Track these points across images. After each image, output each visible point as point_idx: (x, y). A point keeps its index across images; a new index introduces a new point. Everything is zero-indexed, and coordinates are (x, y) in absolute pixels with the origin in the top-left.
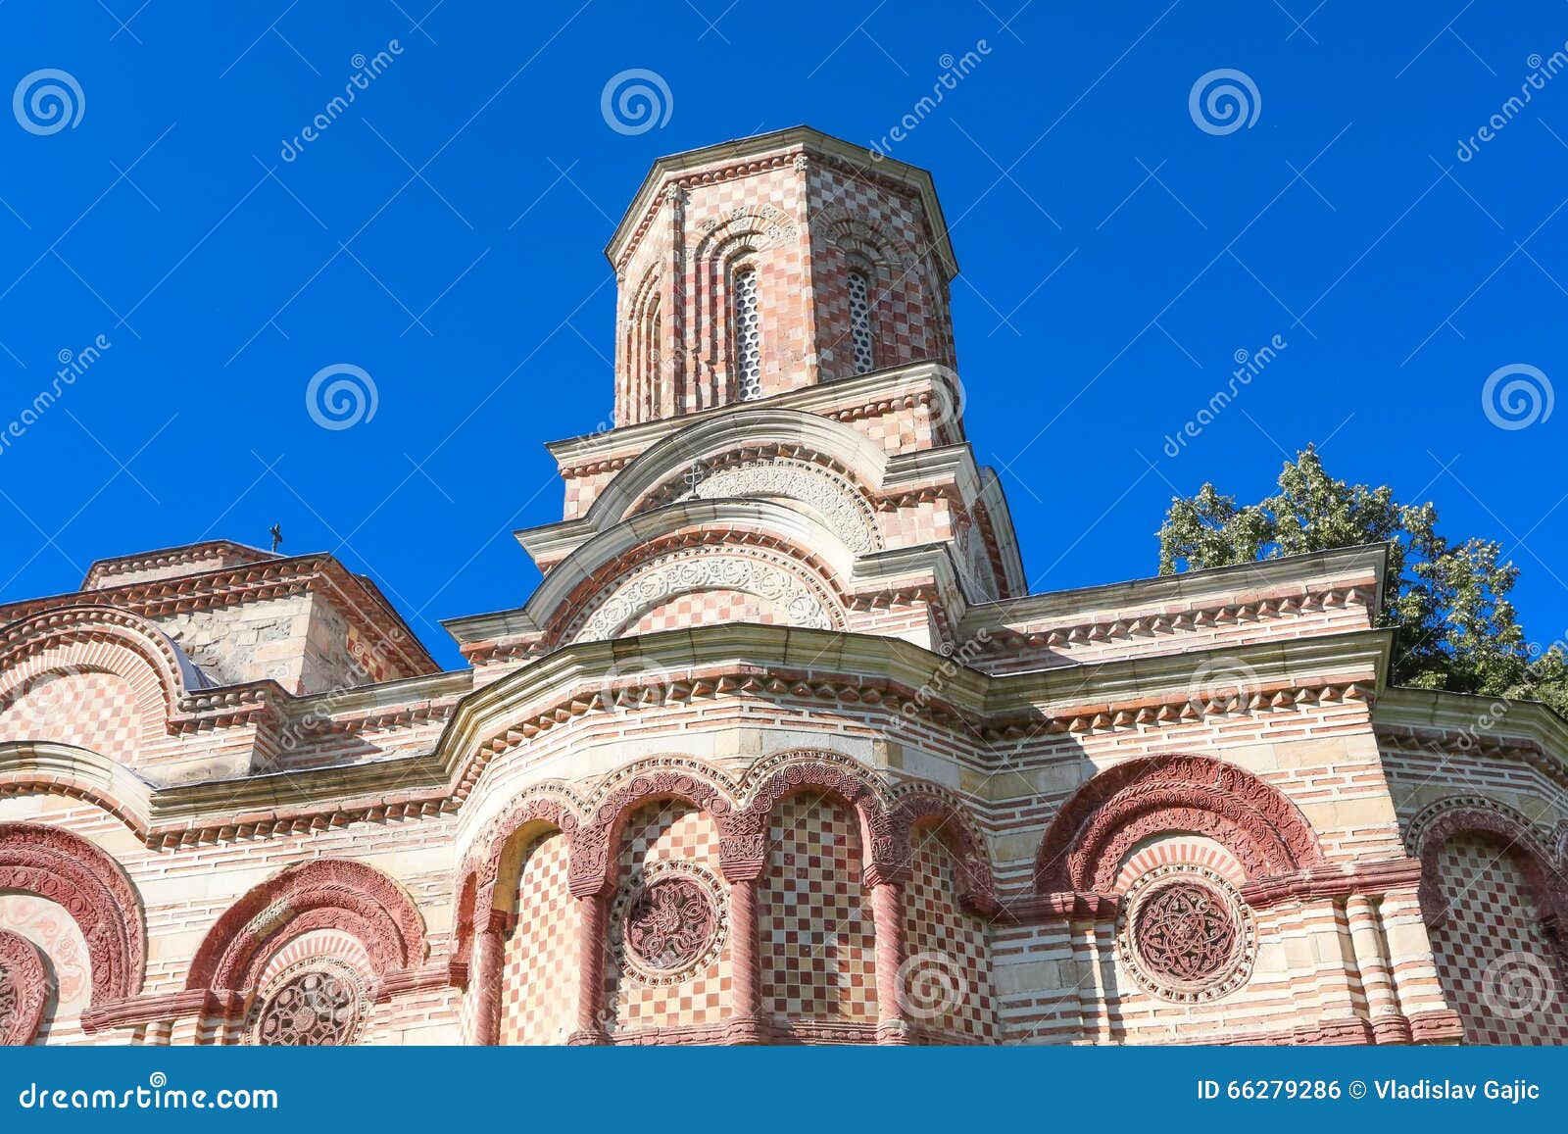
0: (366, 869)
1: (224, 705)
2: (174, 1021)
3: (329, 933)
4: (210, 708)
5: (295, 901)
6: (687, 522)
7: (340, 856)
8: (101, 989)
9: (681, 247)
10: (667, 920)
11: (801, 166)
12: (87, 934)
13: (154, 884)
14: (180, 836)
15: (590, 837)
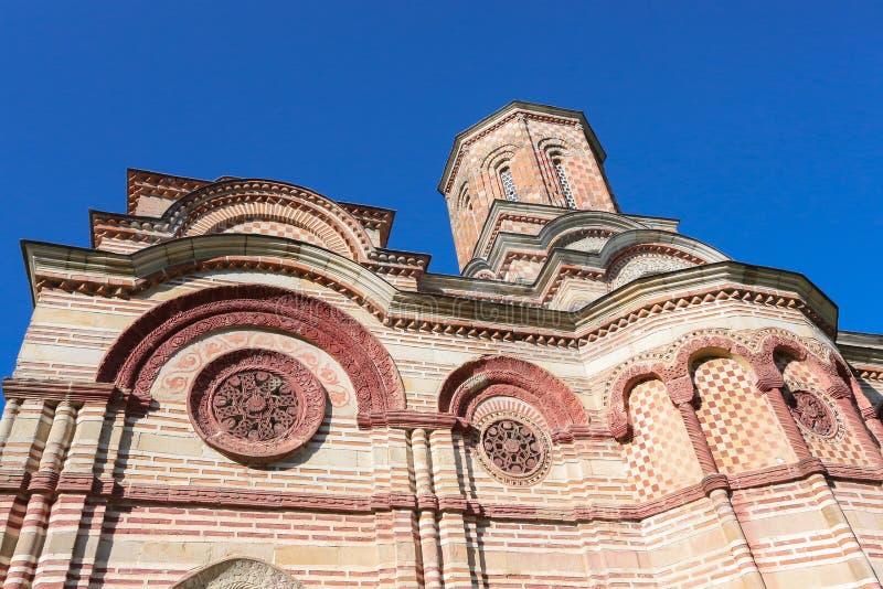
0: (535, 367)
1: (396, 262)
2: (432, 431)
3: (511, 400)
4: (388, 261)
5: (490, 376)
6: (658, 241)
7: (519, 357)
8: (365, 403)
9: (531, 140)
10: (808, 411)
11: (578, 129)
12: (346, 367)
13: (395, 346)
14: (407, 323)
15: (763, 358)
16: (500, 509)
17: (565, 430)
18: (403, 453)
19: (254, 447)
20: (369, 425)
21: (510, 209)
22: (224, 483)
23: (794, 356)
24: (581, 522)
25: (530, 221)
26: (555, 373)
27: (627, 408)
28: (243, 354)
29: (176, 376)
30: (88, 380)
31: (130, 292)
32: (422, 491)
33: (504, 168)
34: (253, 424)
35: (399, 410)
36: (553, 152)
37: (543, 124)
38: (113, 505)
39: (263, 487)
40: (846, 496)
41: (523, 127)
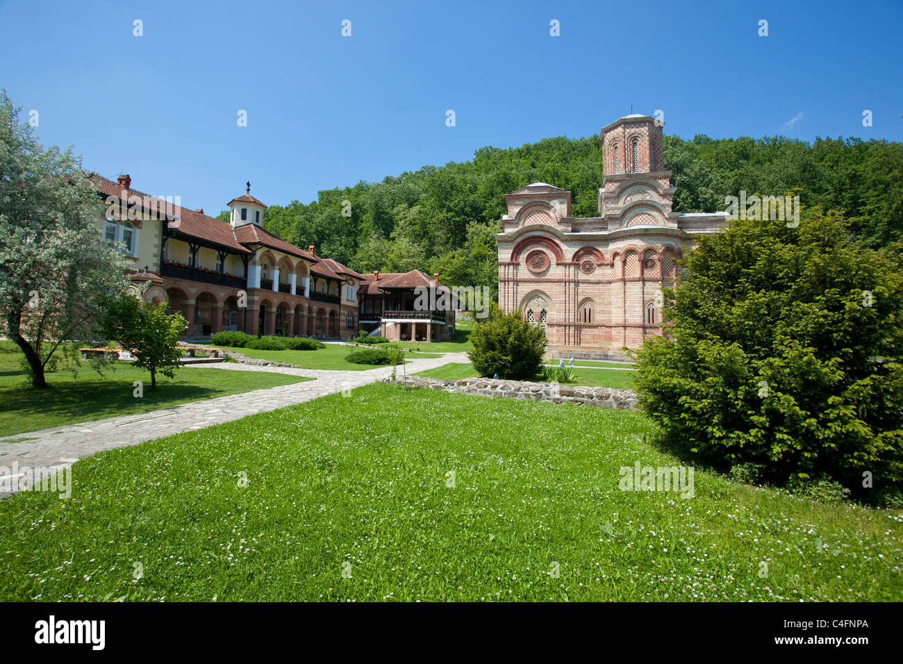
0: (596, 248)
2: (570, 266)
7: (592, 246)
8: (557, 260)
9: (624, 137)
10: (649, 264)
11: (647, 124)
12: (554, 252)
13: (564, 247)
14: (567, 240)
15: (641, 253)
16: (583, 280)
17: (599, 263)
18: (564, 271)
19: (538, 270)
20: (558, 264)
21: (609, 178)
22: (533, 277)
23: (653, 250)
24: (599, 283)
25: (616, 181)
26: (600, 249)
27: (614, 259)
28: (534, 251)
29: (523, 257)
30: (509, 261)
31: (512, 241)
32: (567, 278)
33: (616, 147)
34: (537, 265)
35: (564, 261)
36: (634, 139)
37: (632, 126)
38: (517, 282)
39: (540, 277)
40: (647, 283)
41: (623, 131)
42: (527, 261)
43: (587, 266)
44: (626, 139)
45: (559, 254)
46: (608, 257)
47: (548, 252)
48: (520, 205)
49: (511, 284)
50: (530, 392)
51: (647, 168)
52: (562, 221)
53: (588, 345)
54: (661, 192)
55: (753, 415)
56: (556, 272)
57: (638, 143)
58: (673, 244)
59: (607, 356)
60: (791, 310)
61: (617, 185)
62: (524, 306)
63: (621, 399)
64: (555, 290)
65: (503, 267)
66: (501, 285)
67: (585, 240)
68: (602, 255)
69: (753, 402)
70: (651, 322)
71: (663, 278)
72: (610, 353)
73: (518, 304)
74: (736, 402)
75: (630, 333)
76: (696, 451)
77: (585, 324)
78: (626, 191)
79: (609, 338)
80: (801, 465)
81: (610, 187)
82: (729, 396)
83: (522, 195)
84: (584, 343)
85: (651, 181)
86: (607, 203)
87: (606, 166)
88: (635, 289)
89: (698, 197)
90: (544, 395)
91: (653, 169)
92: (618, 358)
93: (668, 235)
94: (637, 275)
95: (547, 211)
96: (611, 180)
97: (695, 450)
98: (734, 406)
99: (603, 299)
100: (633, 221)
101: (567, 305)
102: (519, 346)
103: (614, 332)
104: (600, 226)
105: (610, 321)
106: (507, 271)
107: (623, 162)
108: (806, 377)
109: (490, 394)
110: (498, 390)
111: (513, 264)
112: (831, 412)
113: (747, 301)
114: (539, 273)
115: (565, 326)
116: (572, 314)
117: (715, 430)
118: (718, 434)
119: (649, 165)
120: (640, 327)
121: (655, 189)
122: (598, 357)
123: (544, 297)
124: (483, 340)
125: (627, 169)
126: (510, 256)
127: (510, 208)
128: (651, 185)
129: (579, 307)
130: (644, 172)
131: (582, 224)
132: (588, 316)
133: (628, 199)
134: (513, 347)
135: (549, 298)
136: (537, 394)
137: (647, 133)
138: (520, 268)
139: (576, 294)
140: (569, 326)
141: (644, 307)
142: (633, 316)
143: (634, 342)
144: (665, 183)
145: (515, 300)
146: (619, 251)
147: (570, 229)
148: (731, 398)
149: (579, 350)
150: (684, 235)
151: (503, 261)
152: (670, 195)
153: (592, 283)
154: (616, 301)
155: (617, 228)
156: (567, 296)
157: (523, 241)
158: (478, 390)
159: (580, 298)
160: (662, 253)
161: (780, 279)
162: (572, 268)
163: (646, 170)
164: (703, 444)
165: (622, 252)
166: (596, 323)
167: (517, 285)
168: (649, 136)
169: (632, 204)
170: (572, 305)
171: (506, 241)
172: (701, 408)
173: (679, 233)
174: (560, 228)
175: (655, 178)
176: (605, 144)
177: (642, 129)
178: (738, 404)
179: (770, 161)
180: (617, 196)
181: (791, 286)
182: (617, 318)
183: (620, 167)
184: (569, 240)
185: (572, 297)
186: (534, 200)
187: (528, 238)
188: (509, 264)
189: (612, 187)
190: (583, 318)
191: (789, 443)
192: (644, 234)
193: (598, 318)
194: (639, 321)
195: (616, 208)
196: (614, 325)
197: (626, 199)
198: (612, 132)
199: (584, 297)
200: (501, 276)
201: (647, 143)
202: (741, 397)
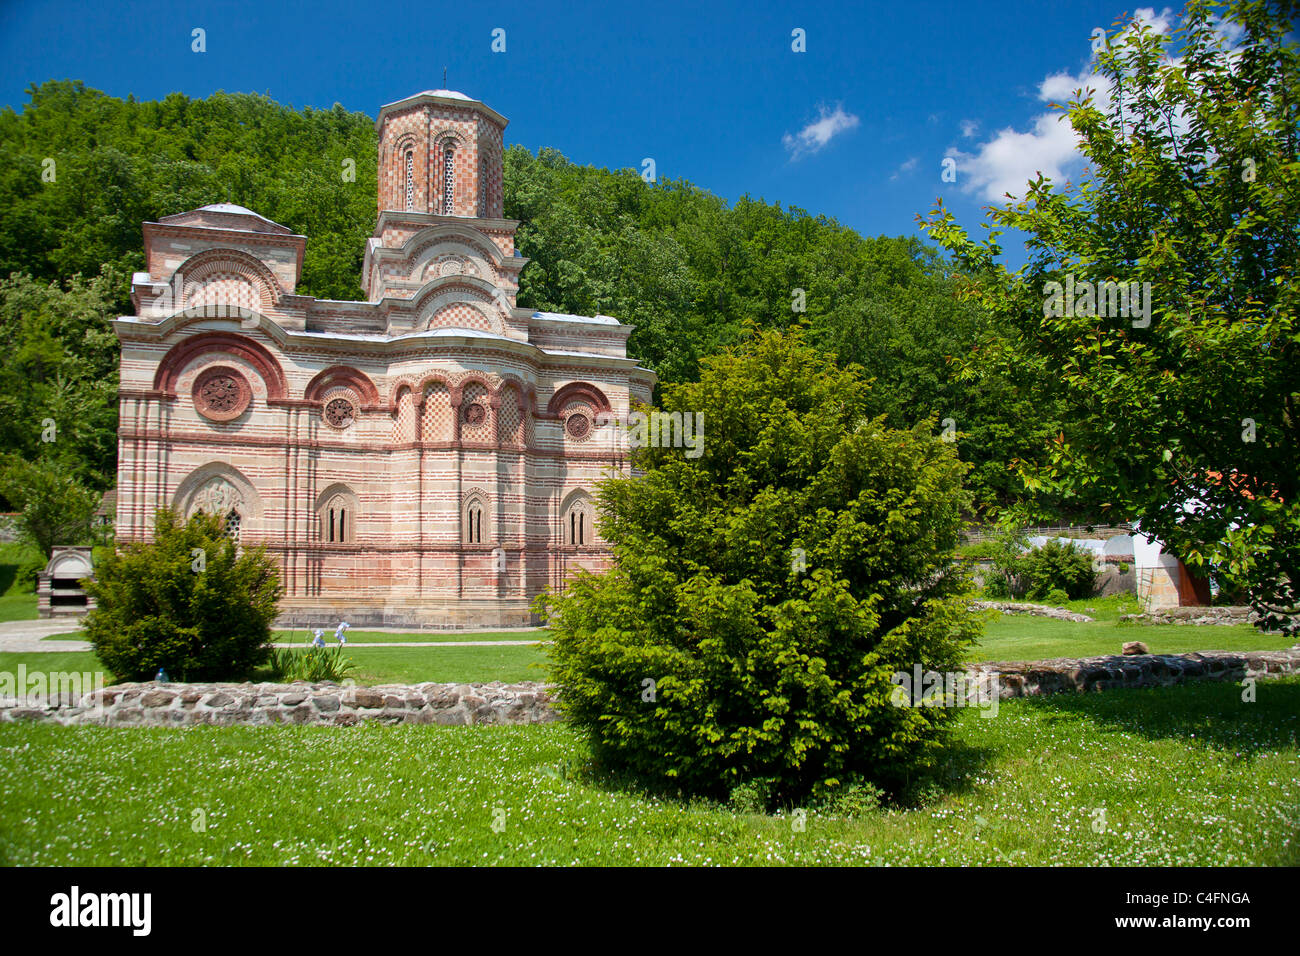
2: (300, 409)
5: (335, 376)
7: (351, 366)
8: (271, 393)
9: (429, 136)
10: (474, 414)
11: (475, 117)
12: (262, 374)
13: (286, 363)
14: (294, 349)
15: (457, 390)
16: (328, 443)
17: (366, 406)
18: (285, 419)
19: (221, 415)
20: (271, 404)
21: (393, 217)
22: (209, 431)
23: (481, 384)
24: (364, 450)
25: (406, 227)
26: (369, 375)
27: (398, 398)
28: (214, 368)
29: (185, 381)
30: (150, 388)
31: (160, 340)
32: (291, 437)
33: (410, 153)
34: (220, 403)
35: (285, 398)
36: (449, 143)
37: (446, 114)
38: (168, 441)
39: (225, 433)
40: (468, 456)
41: (426, 121)
42: (195, 392)
43: (339, 412)
44: (432, 140)
45: (274, 379)
46: (386, 393)
47: (250, 373)
48: (183, 253)
49: (153, 446)
50: (281, 706)
51: (471, 208)
52: (285, 303)
53: (339, 595)
54: (498, 263)
55: (768, 696)
56: (264, 421)
57: (456, 152)
58: (520, 374)
59: (380, 617)
60: (814, 522)
61: (408, 234)
62: (185, 500)
63: (481, 703)
64: (259, 465)
65: (131, 403)
66: (124, 449)
67: (335, 352)
68: (373, 387)
69: (767, 675)
70: (475, 539)
71: (500, 446)
72: (388, 611)
73: (170, 496)
74: (744, 679)
75: (430, 563)
76: (675, 774)
77: (332, 545)
78: (428, 251)
79: (386, 577)
80: (828, 768)
81: (394, 238)
82: (734, 669)
83: (189, 229)
84: (332, 588)
85: (479, 238)
86: (386, 272)
87: (386, 189)
88: (442, 466)
89: (557, 279)
90: (314, 710)
91: (483, 212)
92: (405, 621)
93: (509, 355)
94: (448, 436)
95: (250, 276)
96: (395, 223)
97: (672, 772)
98: (739, 685)
99: (374, 488)
100: (440, 318)
101: (291, 500)
102: (220, 601)
103: (396, 562)
104: (371, 323)
105: (388, 538)
106: (142, 413)
107: (425, 190)
108: (837, 627)
109: (180, 718)
110: (201, 707)
111: (158, 396)
112: (868, 677)
113: (753, 507)
114: (225, 423)
115: (286, 550)
116: (301, 522)
117: (709, 730)
118: (715, 737)
119: (475, 203)
120: (451, 551)
121: (486, 254)
122: (361, 620)
123: (235, 480)
124: (127, 590)
125: (431, 205)
126: (150, 376)
127: (155, 257)
128: (477, 244)
129: (317, 506)
130: (464, 215)
131: (331, 313)
132: (338, 526)
133: (431, 268)
134: (207, 605)
135: (248, 482)
136: (299, 709)
137: (475, 137)
138: (177, 407)
139: (313, 475)
140: (295, 550)
141: (460, 507)
142: (437, 527)
143: (439, 583)
144: (506, 246)
145: (161, 486)
146: (410, 381)
147: (302, 322)
148: (736, 673)
149: (317, 606)
150: (539, 359)
151: (132, 388)
152: (512, 270)
153: (349, 451)
154: (402, 492)
155: (407, 331)
156: (291, 479)
157: (187, 342)
158: (148, 711)
159: (322, 485)
160: (499, 393)
161: (792, 467)
162: (304, 416)
163: (470, 213)
164: (688, 760)
165: (417, 385)
166: (355, 543)
167: (169, 450)
168: (478, 141)
169: (441, 282)
170: (302, 501)
171: (147, 336)
172: (689, 697)
173: (532, 353)
174: (279, 318)
175: (487, 232)
176: (386, 141)
177: (466, 126)
178: (747, 681)
179: (674, 224)
180: (408, 260)
181: (811, 481)
182: (403, 531)
183: (416, 196)
184: (300, 349)
185: (302, 481)
186: (217, 245)
187: (200, 336)
188: (148, 397)
189: (398, 238)
190: (326, 532)
191: (815, 734)
192: (464, 349)
193: (362, 531)
194: (449, 536)
195: (405, 286)
196: (397, 547)
197: (426, 268)
198: (403, 118)
199: (329, 483)
200: (127, 424)
201: (474, 156)
202: (752, 669)
